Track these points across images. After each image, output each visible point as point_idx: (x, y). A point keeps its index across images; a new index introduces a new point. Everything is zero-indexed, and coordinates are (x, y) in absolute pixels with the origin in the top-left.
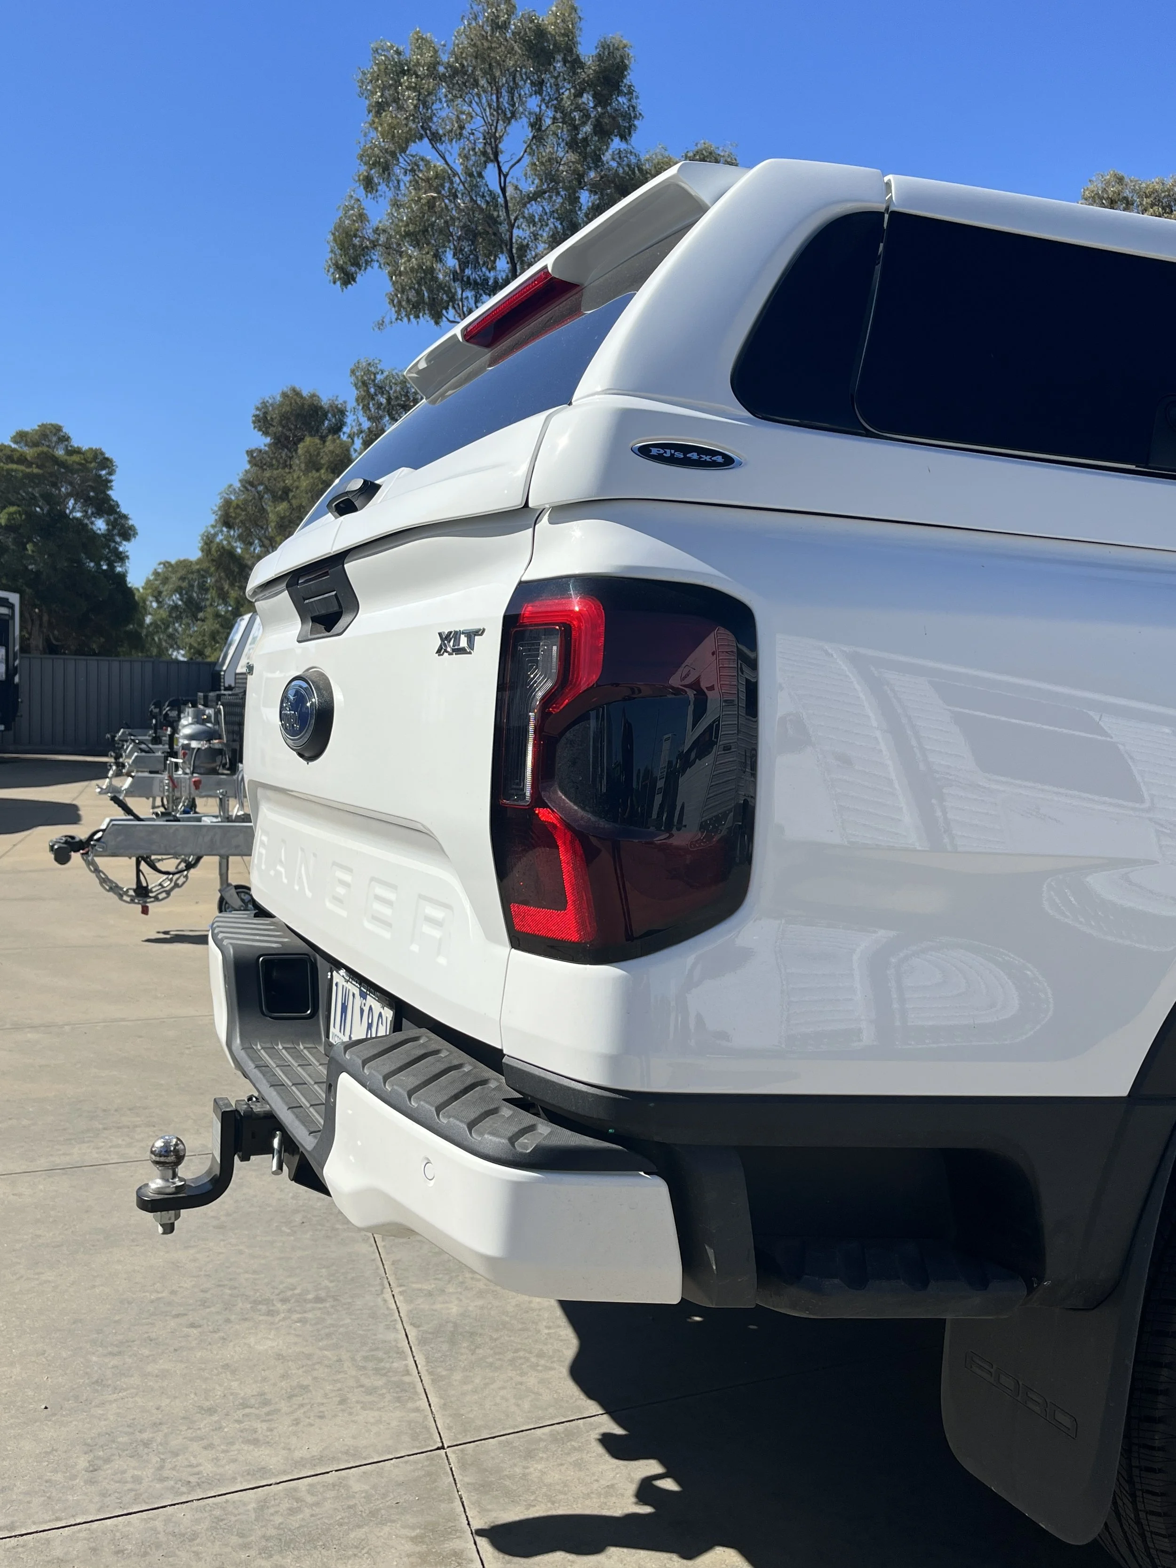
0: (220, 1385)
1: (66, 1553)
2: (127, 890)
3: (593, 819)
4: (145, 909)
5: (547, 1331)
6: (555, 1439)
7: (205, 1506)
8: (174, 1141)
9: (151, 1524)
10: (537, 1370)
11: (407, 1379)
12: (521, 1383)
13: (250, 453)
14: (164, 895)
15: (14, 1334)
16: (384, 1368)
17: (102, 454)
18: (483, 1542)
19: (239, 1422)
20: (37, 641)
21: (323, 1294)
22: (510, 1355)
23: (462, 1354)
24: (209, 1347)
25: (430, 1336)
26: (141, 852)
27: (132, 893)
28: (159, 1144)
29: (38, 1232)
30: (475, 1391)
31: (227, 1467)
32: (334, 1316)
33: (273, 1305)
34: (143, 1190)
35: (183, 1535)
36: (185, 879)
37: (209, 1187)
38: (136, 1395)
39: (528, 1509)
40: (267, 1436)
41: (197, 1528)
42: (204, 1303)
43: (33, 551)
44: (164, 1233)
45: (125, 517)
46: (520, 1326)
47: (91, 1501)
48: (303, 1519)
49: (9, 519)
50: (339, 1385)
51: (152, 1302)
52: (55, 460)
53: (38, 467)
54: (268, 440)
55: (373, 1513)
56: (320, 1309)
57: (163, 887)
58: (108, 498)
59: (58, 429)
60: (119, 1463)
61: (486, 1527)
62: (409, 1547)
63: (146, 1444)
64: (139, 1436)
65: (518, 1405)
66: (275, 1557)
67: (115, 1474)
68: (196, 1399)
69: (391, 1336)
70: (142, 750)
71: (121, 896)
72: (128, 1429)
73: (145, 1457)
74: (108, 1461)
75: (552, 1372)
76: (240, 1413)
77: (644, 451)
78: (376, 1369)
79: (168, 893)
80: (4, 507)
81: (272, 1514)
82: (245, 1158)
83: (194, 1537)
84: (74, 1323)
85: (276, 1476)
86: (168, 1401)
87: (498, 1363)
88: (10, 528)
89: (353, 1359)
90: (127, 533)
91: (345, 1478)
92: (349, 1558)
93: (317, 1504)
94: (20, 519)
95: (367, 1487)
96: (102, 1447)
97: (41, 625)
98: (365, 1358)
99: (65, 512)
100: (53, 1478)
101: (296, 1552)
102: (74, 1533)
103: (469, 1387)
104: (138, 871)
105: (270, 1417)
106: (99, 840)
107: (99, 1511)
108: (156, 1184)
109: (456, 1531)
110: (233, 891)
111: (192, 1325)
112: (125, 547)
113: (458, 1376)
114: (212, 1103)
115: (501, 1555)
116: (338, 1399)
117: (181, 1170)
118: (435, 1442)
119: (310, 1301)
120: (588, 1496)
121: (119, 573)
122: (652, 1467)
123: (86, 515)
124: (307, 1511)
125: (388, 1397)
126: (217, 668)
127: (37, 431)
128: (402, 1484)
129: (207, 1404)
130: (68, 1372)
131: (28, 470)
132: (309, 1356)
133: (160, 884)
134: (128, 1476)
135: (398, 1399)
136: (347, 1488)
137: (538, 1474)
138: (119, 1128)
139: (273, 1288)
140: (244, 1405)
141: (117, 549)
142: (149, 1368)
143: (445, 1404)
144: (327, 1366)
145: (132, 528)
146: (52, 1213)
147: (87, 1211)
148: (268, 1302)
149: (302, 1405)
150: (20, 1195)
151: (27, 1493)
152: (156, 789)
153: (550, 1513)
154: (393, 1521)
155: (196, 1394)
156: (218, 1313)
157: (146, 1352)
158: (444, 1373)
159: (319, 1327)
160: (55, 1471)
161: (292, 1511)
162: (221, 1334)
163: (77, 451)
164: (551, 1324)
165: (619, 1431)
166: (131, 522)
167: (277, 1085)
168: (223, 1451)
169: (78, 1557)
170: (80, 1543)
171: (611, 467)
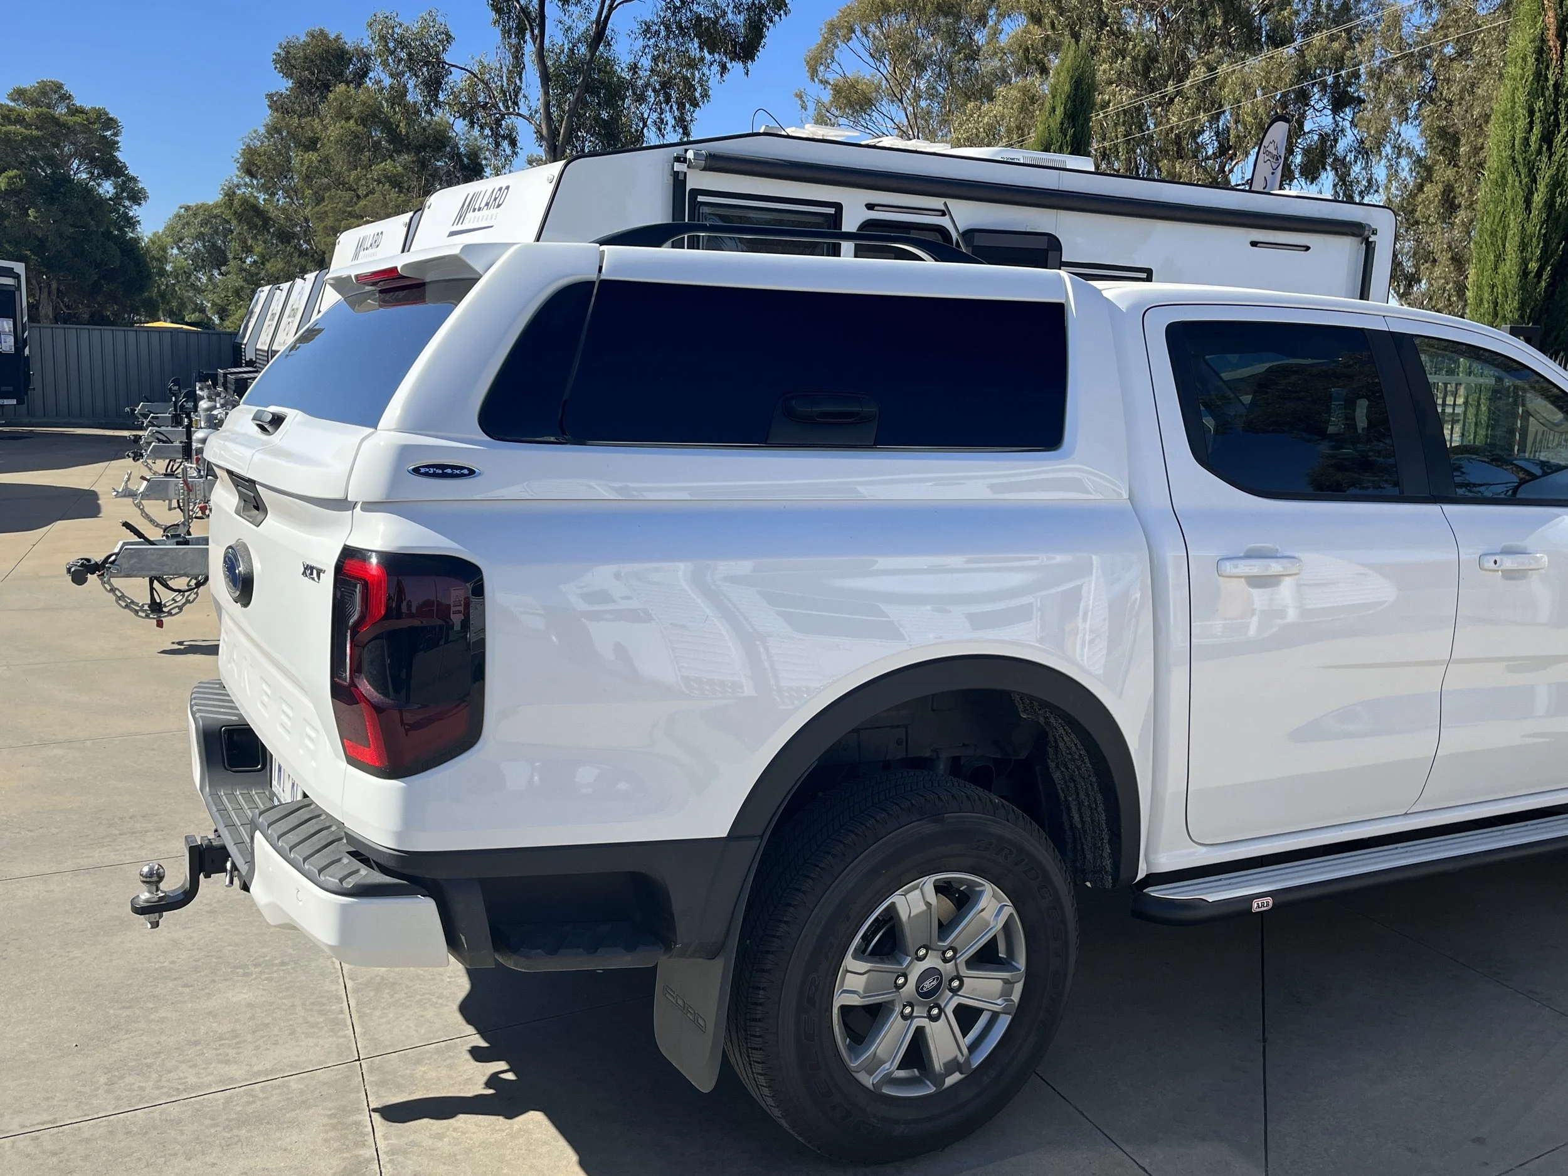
0: (203, 1025)
1: (92, 1135)
2: (143, 605)
3: (382, 697)
4: (160, 622)
5: (448, 980)
6: (438, 1051)
7: (188, 1103)
8: (156, 867)
9: (151, 1114)
10: (435, 1007)
11: (341, 1016)
12: (422, 1016)
13: (270, 96)
14: (176, 610)
15: (51, 996)
16: (324, 1010)
17: (106, 114)
18: (376, 1116)
19: (216, 1049)
20: (46, 310)
21: (286, 959)
22: (418, 997)
23: (384, 998)
24: (198, 1000)
25: (363, 986)
26: (153, 573)
27: (146, 607)
28: (146, 869)
29: (68, 921)
30: (388, 1022)
31: (206, 1079)
32: (293, 975)
33: (248, 969)
34: (135, 900)
35: (173, 1120)
36: (195, 596)
37: (182, 897)
38: (143, 1034)
39: (410, 1094)
40: (236, 1058)
41: (183, 1116)
42: (196, 970)
43: (35, 218)
44: (152, 928)
45: (134, 179)
46: (430, 977)
47: (109, 1104)
48: (256, 1108)
49: (9, 184)
50: (291, 1022)
51: (157, 969)
52: (55, 121)
53: (37, 128)
54: (290, 83)
55: (303, 1102)
56: (283, 970)
57: (176, 602)
58: (114, 161)
59: (60, 87)
60: (129, 1079)
61: (379, 1107)
62: (325, 1121)
63: (149, 1066)
64: (144, 1061)
65: (417, 1031)
66: (234, 1131)
67: (126, 1086)
68: (186, 1035)
69: (334, 988)
70: (160, 440)
71: (136, 612)
72: (135, 1057)
73: (148, 1074)
74: (122, 1077)
75: (446, 1008)
76: (217, 1044)
77: (416, 471)
78: (320, 1011)
79: (181, 608)
80: (5, 170)
81: (235, 1106)
82: (207, 876)
83: (180, 1121)
84: (96, 987)
85: (239, 1082)
86: (165, 1038)
87: (408, 1004)
88: (10, 192)
89: (303, 1004)
90: (137, 197)
91: (287, 1081)
92: (284, 1129)
93: (267, 1098)
94: (19, 184)
95: (302, 1086)
96: (117, 1069)
97: (49, 293)
98: (312, 1004)
99: (70, 175)
100: (83, 1090)
101: (248, 1127)
102: (97, 1123)
103: (384, 1020)
104: (152, 589)
105: (239, 1046)
106: (113, 562)
107: (114, 1109)
108: (145, 896)
109: (359, 1110)
111: (186, 986)
112: (135, 211)
113: (378, 1013)
114: (184, 839)
115: (386, 1122)
116: (289, 1031)
117: (162, 886)
118: (354, 1056)
119: (276, 965)
120: (453, 1085)
121: (131, 238)
122: (502, 1065)
123: (92, 177)
124: (259, 1103)
125: (326, 1029)
126: (238, 340)
127: (36, 88)
128: (324, 1084)
129: (193, 1039)
130: (92, 1021)
131: (28, 132)
132: (271, 1004)
133: (173, 599)
134: (136, 1087)
135: (332, 1030)
136: (288, 1087)
137: (421, 1073)
138: (133, 833)
139: (250, 956)
140: (221, 1038)
141: (127, 214)
142: (152, 1017)
143: (365, 1032)
144: (283, 1010)
145: (142, 190)
146: (78, 905)
147: (106, 903)
148: (245, 966)
149: (263, 1037)
150: (52, 891)
151: (65, 1100)
152: (171, 491)
153: (424, 1097)
154: (317, 1106)
155: (186, 1032)
156: (206, 976)
157: (151, 1006)
158: (368, 1011)
159: (281, 983)
160: (84, 1086)
161: (249, 1103)
162: (207, 991)
163: (80, 111)
164: (453, 975)
165: (484, 1044)
166: (140, 185)
167: (230, 826)
168: (203, 1069)
169: (100, 1137)
170: (101, 1129)
171: (395, 481)
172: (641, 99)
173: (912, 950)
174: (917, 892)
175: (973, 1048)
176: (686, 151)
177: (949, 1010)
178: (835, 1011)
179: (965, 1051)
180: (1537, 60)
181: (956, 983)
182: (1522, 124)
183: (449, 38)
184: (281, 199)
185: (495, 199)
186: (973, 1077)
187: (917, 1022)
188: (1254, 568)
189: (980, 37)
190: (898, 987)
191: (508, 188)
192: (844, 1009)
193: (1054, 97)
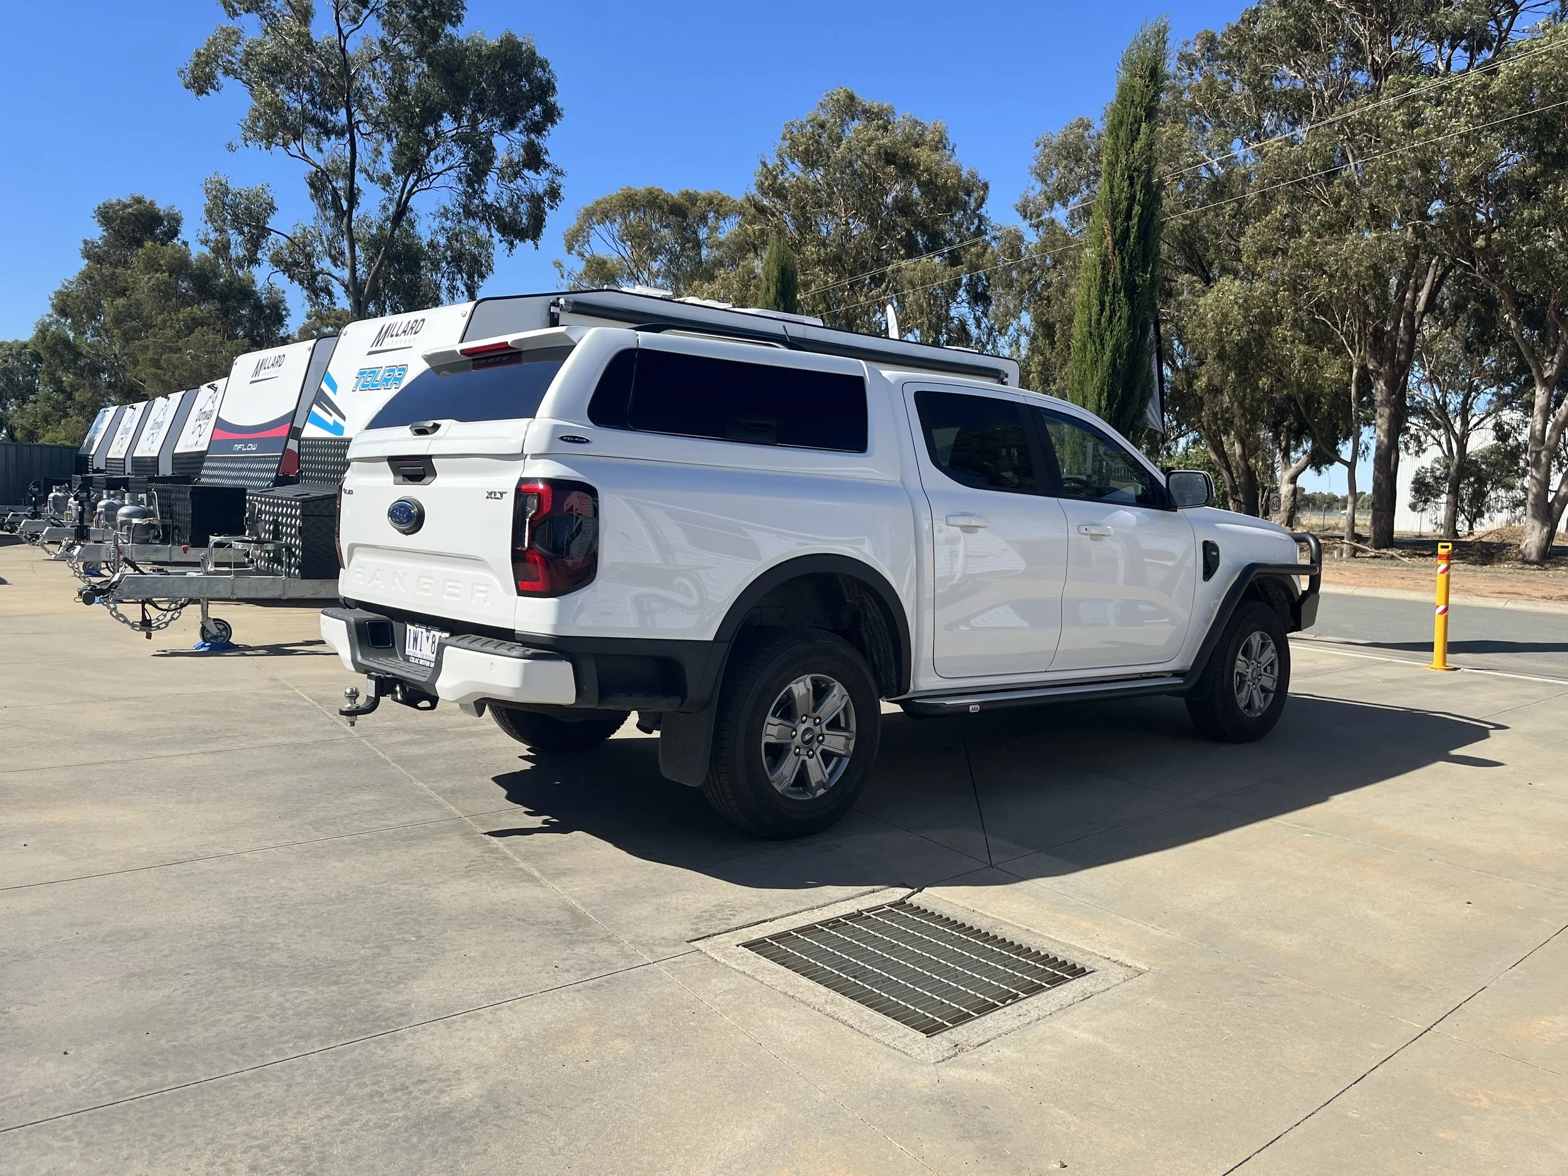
0: (353, 808)
1: (323, 845)
2: (136, 622)
3: (549, 553)
4: (149, 635)
7: (371, 834)
8: (354, 690)
9: (352, 838)
10: (494, 798)
11: (437, 803)
12: (488, 802)
14: (164, 625)
23: (459, 796)
24: (341, 799)
26: (145, 597)
27: (138, 624)
28: (348, 691)
34: (341, 707)
35: (368, 839)
36: (179, 615)
37: (370, 707)
44: (351, 725)
46: (482, 788)
47: (322, 835)
55: (441, 832)
57: (163, 619)
60: (326, 827)
61: (487, 832)
63: (334, 822)
64: (329, 821)
68: (346, 812)
71: (131, 626)
72: (322, 820)
73: (336, 825)
74: (321, 827)
75: (501, 798)
76: (369, 814)
77: (562, 438)
78: (422, 801)
79: (167, 624)
81: (401, 834)
82: (385, 695)
83: (373, 839)
85: (396, 826)
86: (334, 813)
87: (476, 797)
91: (424, 825)
92: (437, 840)
96: (315, 824)
101: (415, 840)
103: (466, 804)
104: (144, 609)
107: (327, 837)
108: (347, 706)
110: (212, 622)
111: (327, 795)
116: (410, 809)
117: (358, 700)
118: (458, 816)
120: (526, 824)
122: (547, 817)
124: (415, 832)
125: (432, 808)
129: (352, 813)
130: (280, 808)
133: (160, 618)
134: (332, 829)
135: (436, 808)
142: (318, 806)
143: (457, 808)
149: (395, 811)
151: (293, 835)
153: (511, 828)
156: (337, 791)
157: (312, 802)
158: (453, 801)
159: (388, 792)
160: (300, 830)
161: (408, 833)
162: (343, 796)
165: (531, 810)
168: (369, 822)
171: (551, 443)
172: (436, 267)
173: (799, 716)
174: (802, 683)
175: (831, 775)
176: (558, 299)
177: (818, 753)
178: (763, 745)
179: (827, 777)
180: (1102, 268)
181: (821, 738)
182: (1095, 309)
183: (272, 208)
184: (89, 337)
185: (412, 328)
186: (831, 792)
187: (802, 758)
188: (963, 521)
189: (703, 233)
190: (793, 737)
191: (423, 320)
192: (767, 744)
193: (768, 280)
